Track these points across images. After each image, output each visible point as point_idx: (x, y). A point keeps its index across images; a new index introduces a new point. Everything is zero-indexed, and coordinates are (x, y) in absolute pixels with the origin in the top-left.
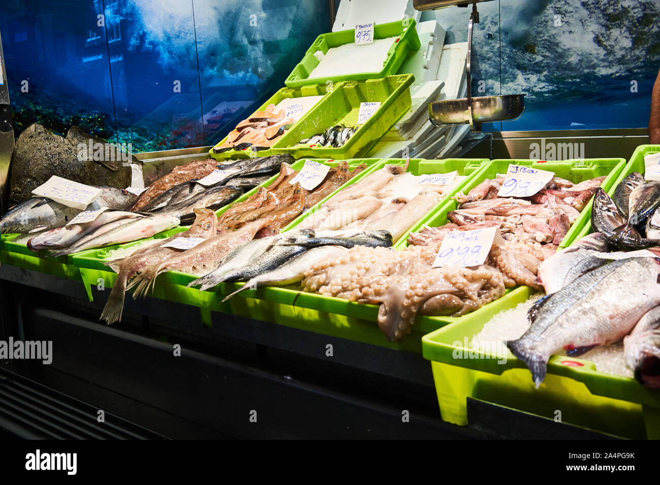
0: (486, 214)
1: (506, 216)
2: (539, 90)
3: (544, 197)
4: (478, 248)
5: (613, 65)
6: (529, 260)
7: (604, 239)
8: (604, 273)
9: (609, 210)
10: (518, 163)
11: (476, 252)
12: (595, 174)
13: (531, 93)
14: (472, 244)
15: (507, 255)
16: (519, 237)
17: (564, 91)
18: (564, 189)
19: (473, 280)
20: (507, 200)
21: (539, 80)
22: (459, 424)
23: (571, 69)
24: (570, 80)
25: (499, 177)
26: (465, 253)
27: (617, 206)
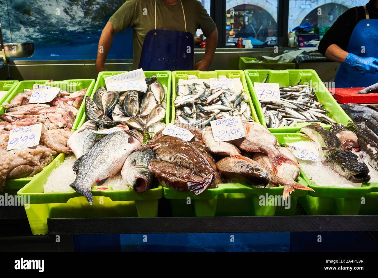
0: (25, 114)
1: (37, 114)
2: (35, 37)
3: (57, 102)
4: (33, 136)
5: (75, 26)
6: (61, 139)
7: (95, 123)
8: (105, 142)
9: (93, 107)
10: (37, 83)
11: (32, 138)
12: (81, 88)
13: (30, 38)
14: (29, 134)
15: (49, 137)
16: (48, 126)
17: (50, 38)
18: (66, 97)
19: (35, 154)
20: (36, 105)
21: (35, 31)
22: (43, 234)
23: (53, 26)
24: (53, 32)
25: (26, 92)
26: (26, 140)
27: (96, 105)
